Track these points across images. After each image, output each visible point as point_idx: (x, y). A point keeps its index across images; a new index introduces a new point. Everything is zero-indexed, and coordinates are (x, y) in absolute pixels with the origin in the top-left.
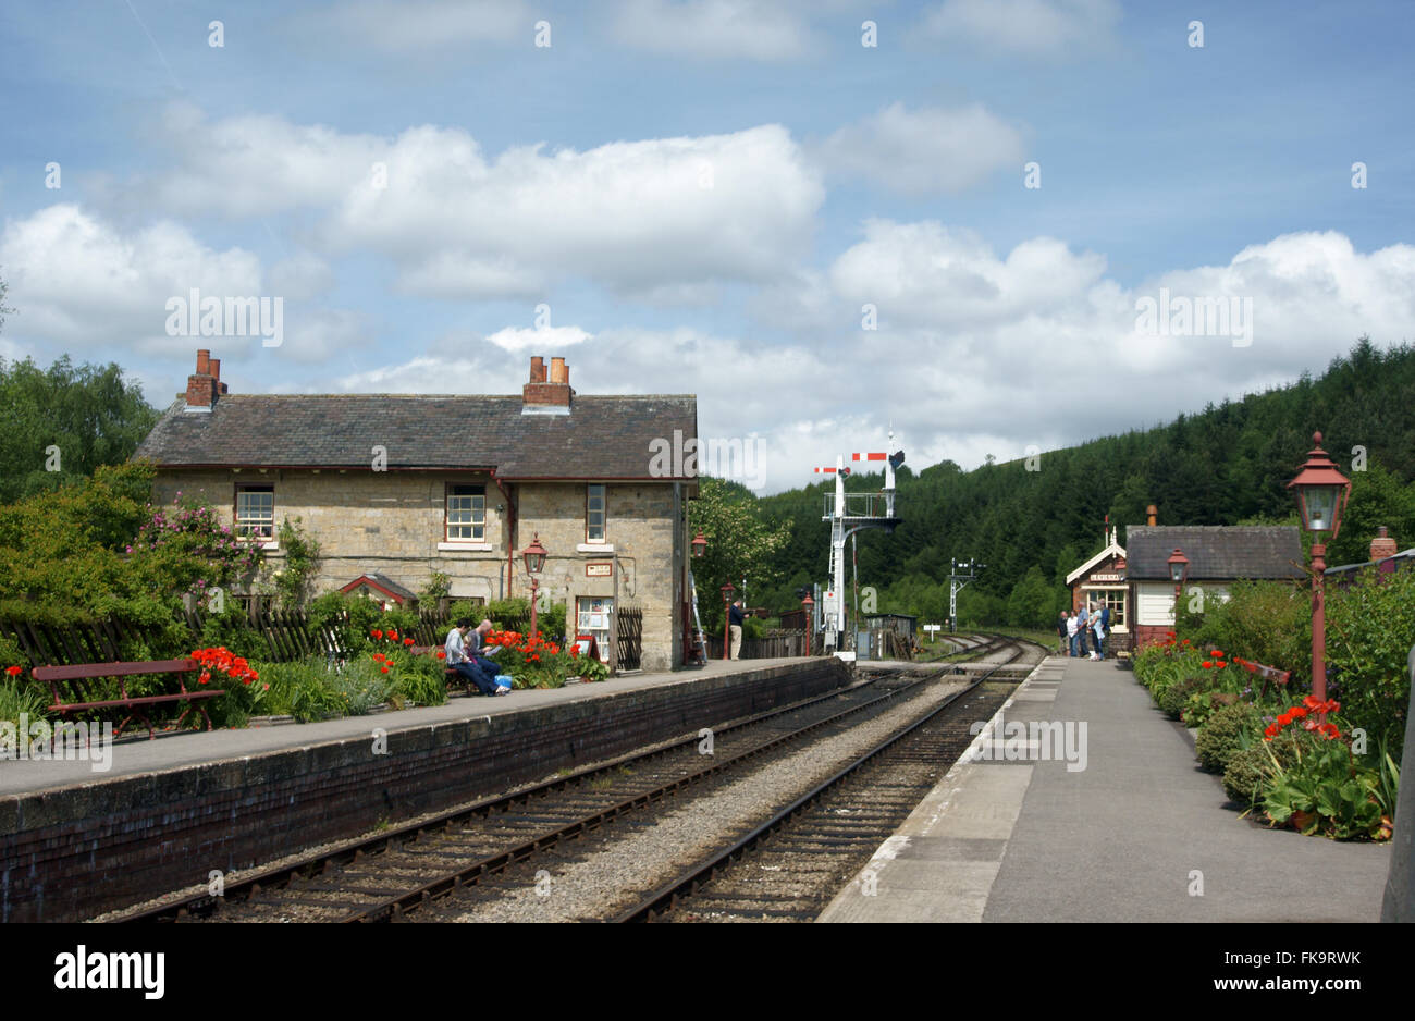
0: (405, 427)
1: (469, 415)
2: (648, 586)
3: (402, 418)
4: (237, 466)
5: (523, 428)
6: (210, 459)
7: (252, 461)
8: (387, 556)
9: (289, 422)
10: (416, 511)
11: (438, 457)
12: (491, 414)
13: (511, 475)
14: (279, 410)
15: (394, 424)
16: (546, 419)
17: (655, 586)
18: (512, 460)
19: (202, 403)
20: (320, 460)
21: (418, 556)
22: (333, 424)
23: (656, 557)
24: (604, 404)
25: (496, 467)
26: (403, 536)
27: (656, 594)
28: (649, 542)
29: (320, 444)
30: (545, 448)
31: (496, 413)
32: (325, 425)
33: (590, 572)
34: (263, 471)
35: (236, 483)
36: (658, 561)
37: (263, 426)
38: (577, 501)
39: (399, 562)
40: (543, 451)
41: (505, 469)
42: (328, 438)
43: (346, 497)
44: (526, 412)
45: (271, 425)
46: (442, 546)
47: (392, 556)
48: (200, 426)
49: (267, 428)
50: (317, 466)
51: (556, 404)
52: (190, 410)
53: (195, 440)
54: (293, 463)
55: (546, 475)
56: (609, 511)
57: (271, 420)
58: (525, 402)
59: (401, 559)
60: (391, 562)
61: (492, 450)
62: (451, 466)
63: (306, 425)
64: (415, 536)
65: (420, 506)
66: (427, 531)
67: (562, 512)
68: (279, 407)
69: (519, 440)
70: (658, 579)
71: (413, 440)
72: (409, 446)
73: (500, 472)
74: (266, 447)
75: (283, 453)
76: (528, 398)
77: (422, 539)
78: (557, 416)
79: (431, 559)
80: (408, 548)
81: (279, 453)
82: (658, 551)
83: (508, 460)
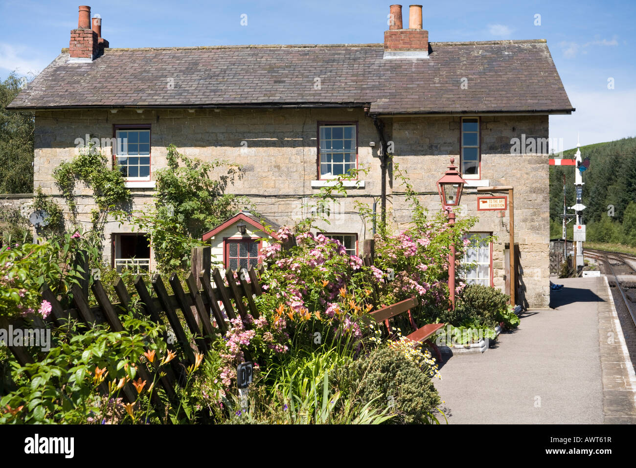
0: (275, 72)
1: (334, 61)
2: (525, 220)
3: (270, 65)
4: (114, 107)
5: (388, 70)
6: (89, 101)
7: (128, 101)
8: (261, 193)
9: (165, 69)
10: (289, 149)
11: (310, 95)
12: (355, 60)
13: (386, 111)
14: (155, 60)
15: (264, 69)
16: (410, 63)
17: (533, 220)
18: (385, 97)
19: (83, 54)
20: (194, 100)
21: (292, 193)
22: (206, 70)
23: (534, 191)
24: (460, 49)
25: (369, 103)
26: (277, 174)
27: (534, 229)
28: (525, 176)
29: (195, 85)
30: (414, 86)
31: (359, 58)
32: (200, 71)
33: (483, 206)
34: (140, 111)
35: (114, 125)
36: (534, 195)
37: (141, 73)
38: (450, 137)
39: (273, 200)
40: (412, 88)
41: (379, 105)
42: (202, 82)
43: (221, 137)
44: (387, 57)
45: (148, 72)
46: (315, 183)
47: (266, 194)
48: (82, 74)
49: (144, 74)
50: (193, 106)
51: (415, 49)
52: (74, 61)
53: (75, 85)
54: (168, 103)
55: (422, 109)
56: (484, 147)
57: (148, 68)
58: (386, 47)
59: (275, 196)
60: (264, 199)
61: (363, 89)
62: (322, 103)
63: (180, 71)
64: (289, 174)
65: (293, 145)
66: (301, 169)
67: (436, 147)
68: (155, 57)
69: (387, 80)
70: (534, 214)
71: (283, 82)
72: (280, 87)
73: (374, 109)
74: (142, 90)
75: (159, 95)
76: (388, 44)
77: (295, 176)
78: (418, 60)
79: (304, 196)
80: (282, 186)
81: (155, 94)
82: (534, 186)
83: (380, 97)
